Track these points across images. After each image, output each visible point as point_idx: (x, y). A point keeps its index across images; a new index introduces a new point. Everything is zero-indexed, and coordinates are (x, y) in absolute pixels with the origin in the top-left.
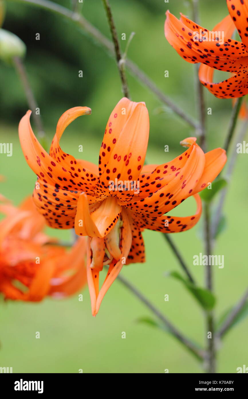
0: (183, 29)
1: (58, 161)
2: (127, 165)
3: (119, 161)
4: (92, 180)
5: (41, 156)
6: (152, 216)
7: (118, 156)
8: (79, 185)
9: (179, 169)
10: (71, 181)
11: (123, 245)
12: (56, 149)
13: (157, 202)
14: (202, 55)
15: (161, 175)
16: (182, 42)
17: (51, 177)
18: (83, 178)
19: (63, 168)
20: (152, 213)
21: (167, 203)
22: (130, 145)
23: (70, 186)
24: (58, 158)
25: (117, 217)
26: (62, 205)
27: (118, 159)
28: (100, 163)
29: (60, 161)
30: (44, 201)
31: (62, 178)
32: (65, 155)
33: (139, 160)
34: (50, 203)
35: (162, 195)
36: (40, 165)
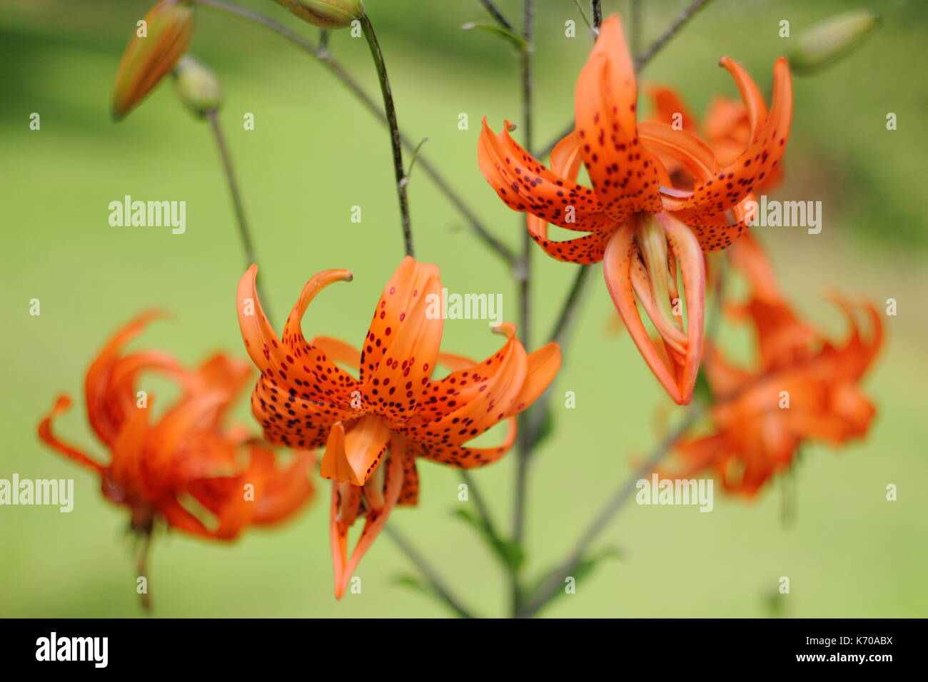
0: (508, 161)
1: (297, 354)
2: (406, 375)
3: (394, 368)
4: (348, 385)
5: (271, 346)
6: (436, 447)
7: (394, 361)
8: (327, 393)
9: (486, 379)
10: (316, 387)
11: (389, 488)
12: (295, 335)
13: (447, 430)
14: (534, 204)
15: (456, 386)
16: (504, 180)
17: (285, 377)
18: (334, 383)
19: (305, 368)
20: (437, 444)
21: (463, 432)
22: (413, 346)
23: (313, 394)
24: (298, 350)
25: (384, 449)
26: (298, 421)
27: (393, 366)
28: (363, 361)
29: (300, 354)
30: (269, 412)
31: (302, 381)
32: (309, 348)
33: (425, 370)
34: (279, 416)
35: (456, 420)
36: (268, 358)
